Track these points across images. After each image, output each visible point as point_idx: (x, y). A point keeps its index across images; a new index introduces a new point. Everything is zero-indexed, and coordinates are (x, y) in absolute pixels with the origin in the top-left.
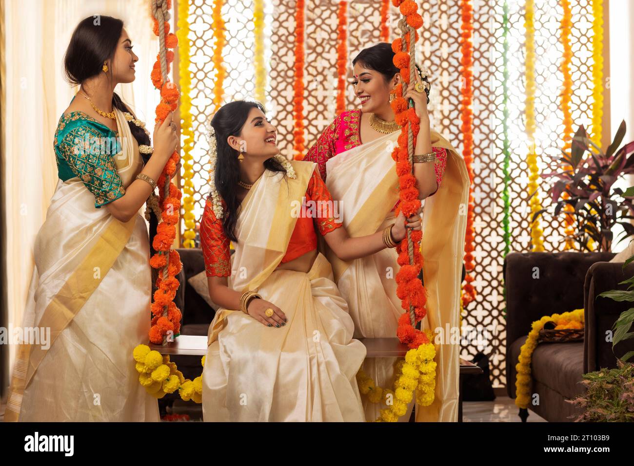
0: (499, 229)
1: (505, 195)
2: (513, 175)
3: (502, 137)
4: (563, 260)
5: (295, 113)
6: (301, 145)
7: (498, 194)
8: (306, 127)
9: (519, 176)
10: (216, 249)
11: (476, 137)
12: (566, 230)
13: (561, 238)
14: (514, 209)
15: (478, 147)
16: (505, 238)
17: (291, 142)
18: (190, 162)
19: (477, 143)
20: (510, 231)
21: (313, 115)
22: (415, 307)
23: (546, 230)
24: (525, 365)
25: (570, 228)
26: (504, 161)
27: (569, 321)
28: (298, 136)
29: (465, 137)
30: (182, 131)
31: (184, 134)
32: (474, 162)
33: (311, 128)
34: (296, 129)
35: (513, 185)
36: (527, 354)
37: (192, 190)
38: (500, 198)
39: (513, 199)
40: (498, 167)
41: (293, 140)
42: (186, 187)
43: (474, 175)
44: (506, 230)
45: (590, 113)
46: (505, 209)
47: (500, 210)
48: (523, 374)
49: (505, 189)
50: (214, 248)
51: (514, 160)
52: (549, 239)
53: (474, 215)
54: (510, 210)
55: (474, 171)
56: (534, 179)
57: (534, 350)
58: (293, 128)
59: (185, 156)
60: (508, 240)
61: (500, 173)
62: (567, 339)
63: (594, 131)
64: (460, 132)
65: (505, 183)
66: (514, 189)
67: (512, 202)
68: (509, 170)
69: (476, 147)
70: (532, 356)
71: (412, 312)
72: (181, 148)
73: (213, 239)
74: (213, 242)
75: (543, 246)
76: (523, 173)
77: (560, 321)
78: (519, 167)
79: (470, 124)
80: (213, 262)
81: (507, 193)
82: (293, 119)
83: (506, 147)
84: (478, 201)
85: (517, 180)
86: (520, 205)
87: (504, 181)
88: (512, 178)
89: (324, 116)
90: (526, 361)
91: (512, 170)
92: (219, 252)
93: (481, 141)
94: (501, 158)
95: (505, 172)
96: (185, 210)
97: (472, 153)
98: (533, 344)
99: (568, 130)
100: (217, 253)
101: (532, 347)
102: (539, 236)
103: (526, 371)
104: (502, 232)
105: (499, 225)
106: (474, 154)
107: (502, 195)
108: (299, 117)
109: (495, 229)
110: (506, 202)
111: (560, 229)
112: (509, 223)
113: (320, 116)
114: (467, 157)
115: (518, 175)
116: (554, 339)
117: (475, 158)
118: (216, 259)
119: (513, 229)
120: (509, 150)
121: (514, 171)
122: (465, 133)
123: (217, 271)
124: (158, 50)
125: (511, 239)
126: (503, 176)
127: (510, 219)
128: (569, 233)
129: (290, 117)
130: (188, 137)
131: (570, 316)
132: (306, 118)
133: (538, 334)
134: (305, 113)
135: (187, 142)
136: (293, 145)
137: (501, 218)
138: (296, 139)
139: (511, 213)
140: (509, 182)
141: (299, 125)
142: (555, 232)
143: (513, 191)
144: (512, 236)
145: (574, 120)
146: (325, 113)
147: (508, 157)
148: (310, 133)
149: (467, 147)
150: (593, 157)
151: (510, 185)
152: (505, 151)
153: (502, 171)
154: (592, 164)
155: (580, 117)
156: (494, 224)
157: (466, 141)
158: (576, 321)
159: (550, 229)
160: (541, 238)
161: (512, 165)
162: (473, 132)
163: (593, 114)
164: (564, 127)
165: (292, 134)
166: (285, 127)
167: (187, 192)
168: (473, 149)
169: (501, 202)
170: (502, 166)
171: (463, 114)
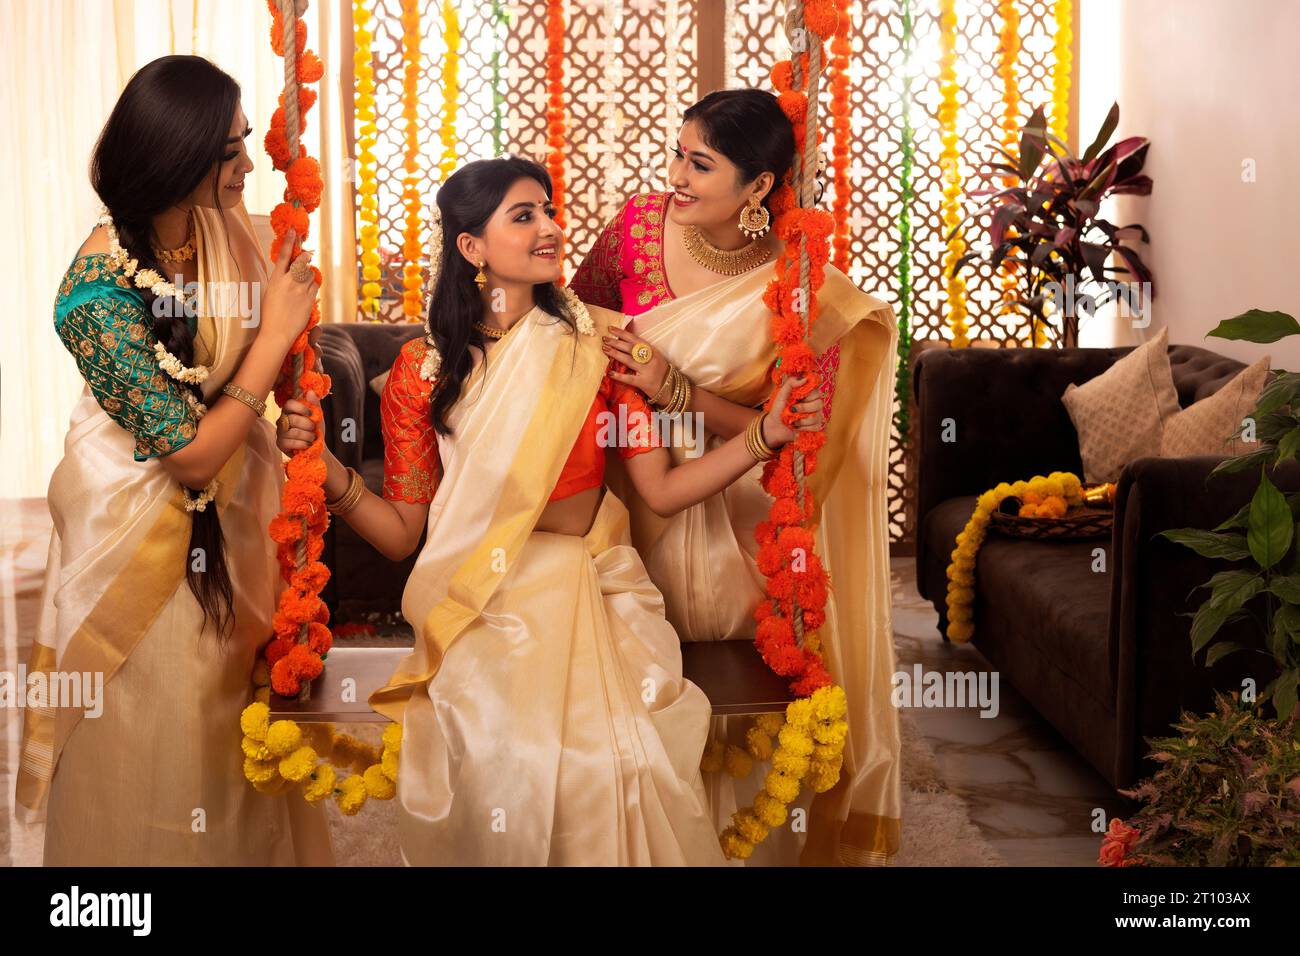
0: (892, 280)
1: (904, 222)
2: (917, 188)
3: (899, 122)
4: (1021, 364)
5: (548, 82)
6: (559, 137)
7: (891, 221)
8: (568, 106)
9: (928, 189)
10: (408, 446)
11: (857, 122)
12: (1003, 281)
13: (996, 295)
14: (917, 245)
15: (859, 139)
16: (902, 295)
17: (541, 131)
18: (372, 167)
19: (857, 132)
20: (910, 283)
21: (579, 85)
22: (804, 611)
23: (970, 280)
24: (964, 572)
25: (1011, 278)
26: (902, 165)
27: (1044, 495)
28: (554, 122)
29: (836, 123)
30: (357, 112)
31: (361, 118)
32: (852, 166)
33: (575, 106)
34: (552, 110)
35: (917, 205)
36: (969, 553)
37: (375, 213)
38: (895, 226)
39: (916, 229)
40: (891, 173)
41: (546, 127)
42: (363, 209)
43: (851, 188)
44: (904, 283)
45: (1049, 81)
46: (902, 245)
47: (894, 246)
48: (959, 586)
49: (904, 212)
50: (404, 445)
51: (919, 162)
52: (974, 295)
53: (850, 256)
54: (912, 246)
55: (851, 182)
56: (952, 195)
57: (982, 546)
58: (546, 107)
59: (362, 156)
60: (907, 298)
61: (895, 184)
62: (1044, 535)
63: (1056, 113)
64: (829, 114)
65: (904, 202)
66: (919, 212)
67: (914, 234)
68: (910, 180)
69: (856, 139)
70: (978, 556)
71: (799, 618)
72: (356, 141)
73: (403, 426)
74: (402, 433)
75: (966, 309)
76: (935, 185)
77: (1028, 496)
78: (926, 173)
79: (846, 100)
80: (399, 471)
81: (907, 220)
82: (546, 92)
83: (906, 141)
84: (857, 233)
85: (923, 197)
86: (927, 239)
87: (901, 197)
88: (914, 192)
89: (598, 85)
90: (967, 565)
91: (916, 179)
92: (415, 453)
93: (864, 129)
94: (898, 158)
95: (903, 183)
96: (364, 248)
97: (849, 151)
98: (980, 535)
99: (1011, 111)
100: (410, 455)
101: (978, 540)
102: (960, 292)
103: (967, 582)
104: (896, 283)
105: (891, 272)
106: (852, 152)
107: (897, 222)
108: (556, 89)
109: (885, 279)
110: (904, 234)
111: (994, 279)
112: (909, 269)
113: (592, 87)
114: (839, 158)
115: (925, 187)
116: (1019, 531)
117: (853, 159)
118: (405, 466)
119: (916, 279)
120: (912, 146)
121: (919, 181)
122: (838, 117)
123: (405, 491)
124: (282, 85)
125: (911, 296)
126: (901, 189)
127: (910, 262)
128: (1009, 286)
129: (540, 88)
130: (366, 123)
131: (1046, 486)
132: (568, 90)
133: (988, 518)
134: (565, 81)
135: (365, 131)
136: (546, 136)
137: (895, 260)
138: (550, 126)
139: (913, 253)
140: (911, 200)
141: (555, 102)
142: (986, 284)
143: (916, 214)
144: (914, 290)
145: (1021, 94)
146: (601, 81)
147: (908, 158)
148: (574, 116)
149: (840, 140)
150: (1060, 164)
151: (911, 205)
152: (903, 146)
153: (898, 181)
154: (1057, 177)
155: (1031, 89)
156: (883, 271)
157: (838, 131)
158: (1057, 496)
159: (977, 279)
160: (963, 296)
161: (916, 171)
162: (851, 115)
163: (1055, 83)
164: (1005, 106)
165: (544, 117)
166: (532, 105)
167: (365, 217)
168: (851, 143)
169: (896, 234)
170: (898, 172)
171: (834, 84)
